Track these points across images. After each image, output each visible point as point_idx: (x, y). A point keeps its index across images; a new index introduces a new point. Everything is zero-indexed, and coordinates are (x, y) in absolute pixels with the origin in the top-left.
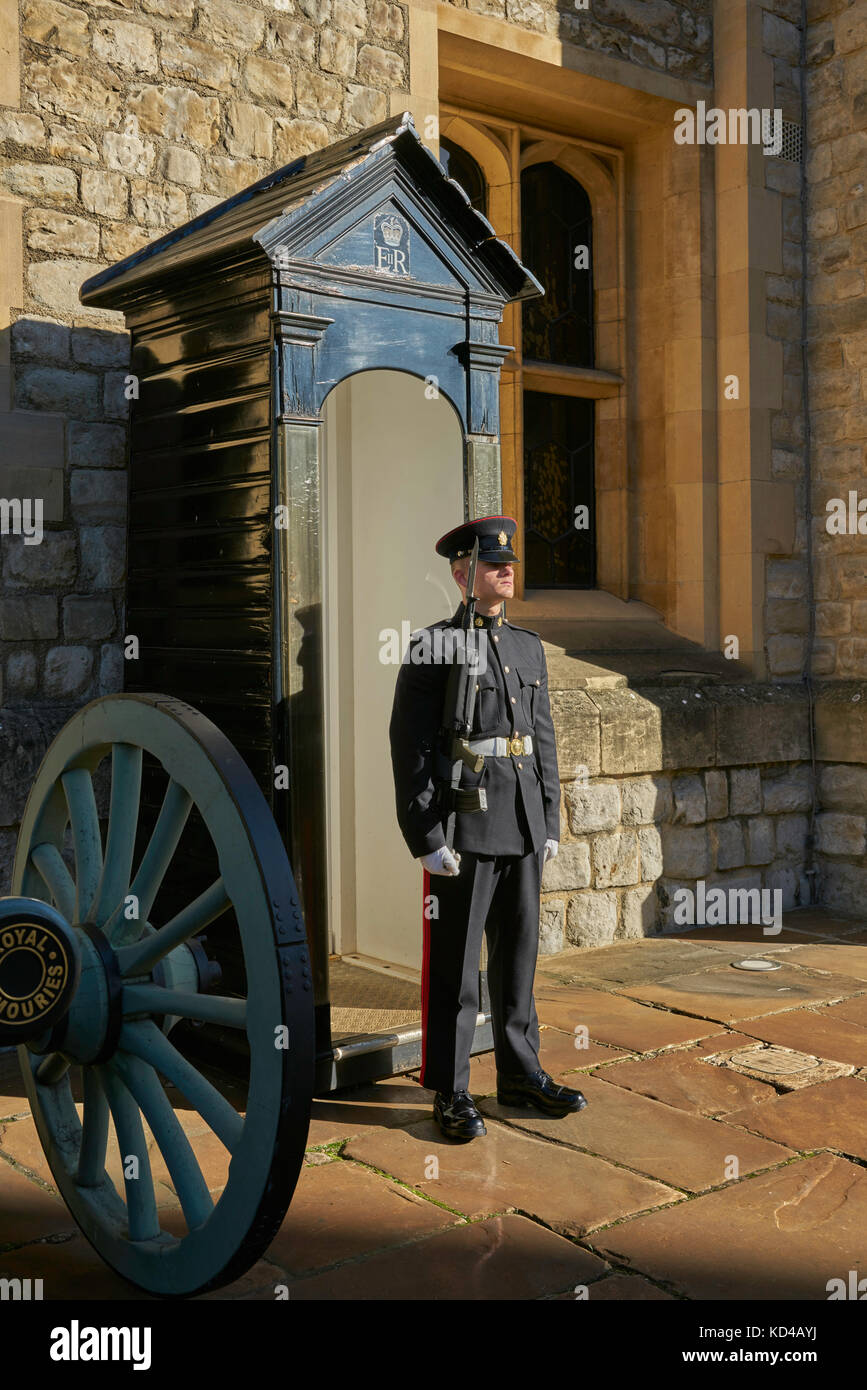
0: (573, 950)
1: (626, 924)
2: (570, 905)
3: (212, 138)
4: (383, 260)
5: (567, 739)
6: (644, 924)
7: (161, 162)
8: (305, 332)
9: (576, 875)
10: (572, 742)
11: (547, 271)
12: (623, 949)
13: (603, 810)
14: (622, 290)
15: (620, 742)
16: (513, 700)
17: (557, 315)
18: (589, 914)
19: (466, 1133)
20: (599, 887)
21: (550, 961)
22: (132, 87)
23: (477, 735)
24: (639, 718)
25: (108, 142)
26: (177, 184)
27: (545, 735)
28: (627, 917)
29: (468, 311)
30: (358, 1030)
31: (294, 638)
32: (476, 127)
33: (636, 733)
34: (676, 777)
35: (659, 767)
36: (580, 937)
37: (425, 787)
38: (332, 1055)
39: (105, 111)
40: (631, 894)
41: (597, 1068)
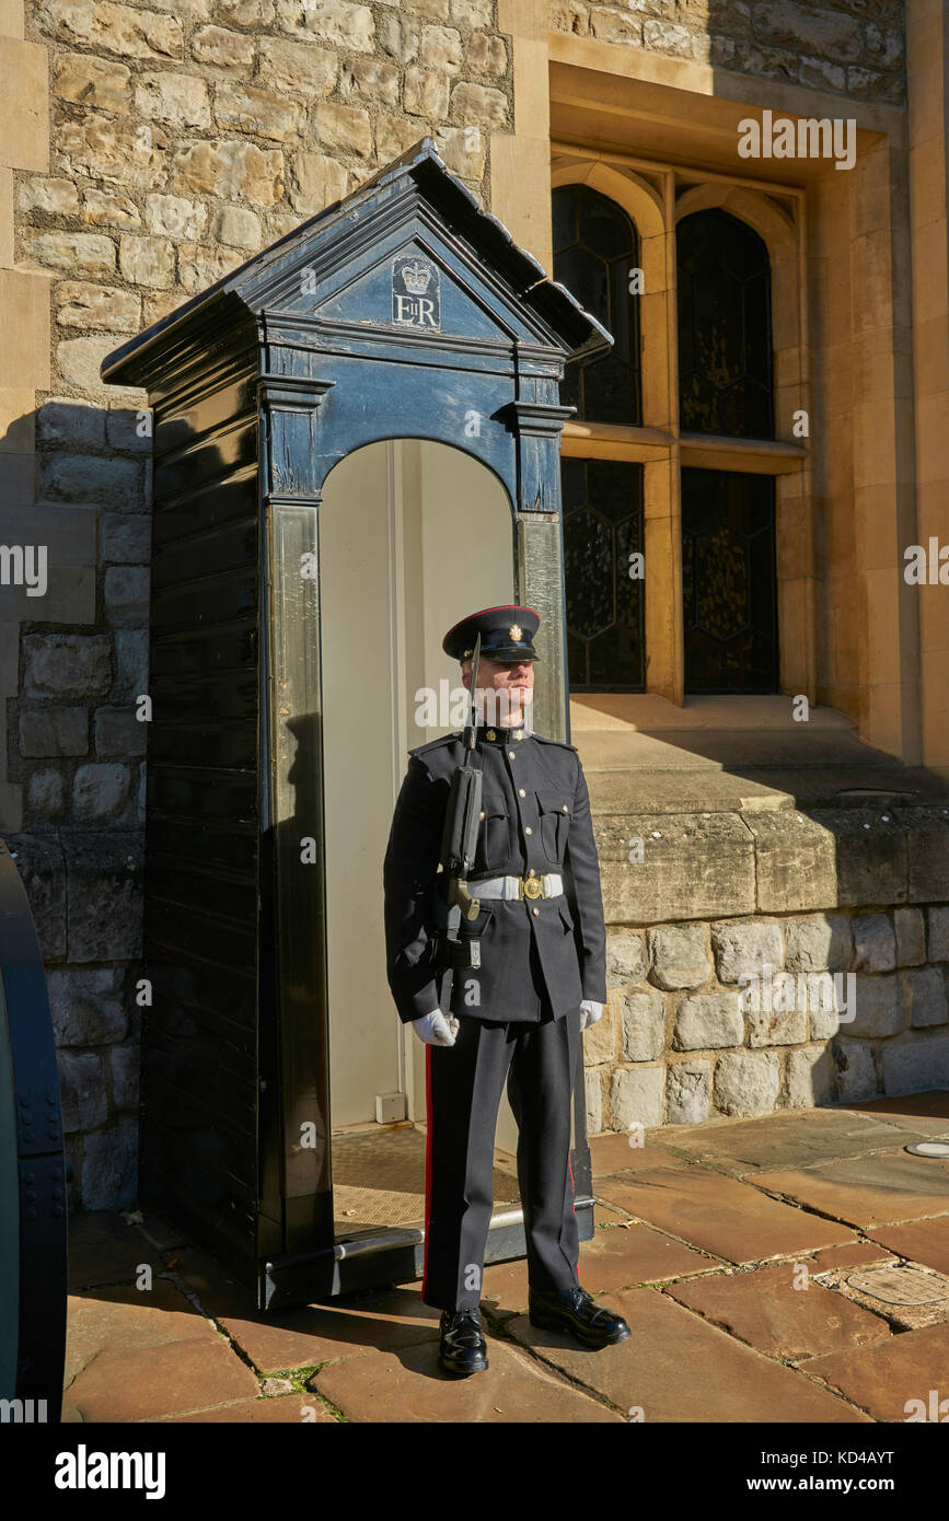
0: (722, 1120)
1: (791, 1090)
2: (718, 1067)
3: (275, 195)
4: (404, 311)
5: (712, 870)
6: (814, 1091)
7: (214, 223)
8: (298, 397)
9: (725, 1030)
10: (718, 874)
11: (715, 332)
12: (782, 1121)
13: (759, 955)
14: (804, 348)
15: (781, 875)
16: (528, 831)
17: (727, 380)
18: (741, 1078)
19: (461, 1366)
20: (754, 1045)
21: (688, 1134)
22: (181, 144)
23: (480, 873)
24: (805, 845)
25: (152, 205)
26: (232, 247)
27: (584, 873)
28: (792, 1082)
29: (516, 368)
30: (379, 1223)
31: (284, 755)
32: (620, 172)
33: (802, 863)
34: (857, 916)
35: (833, 904)
36: (731, 1105)
37: (414, 938)
38: (332, 1255)
39: (148, 172)
40: (797, 1056)
41: (675, 1282)
